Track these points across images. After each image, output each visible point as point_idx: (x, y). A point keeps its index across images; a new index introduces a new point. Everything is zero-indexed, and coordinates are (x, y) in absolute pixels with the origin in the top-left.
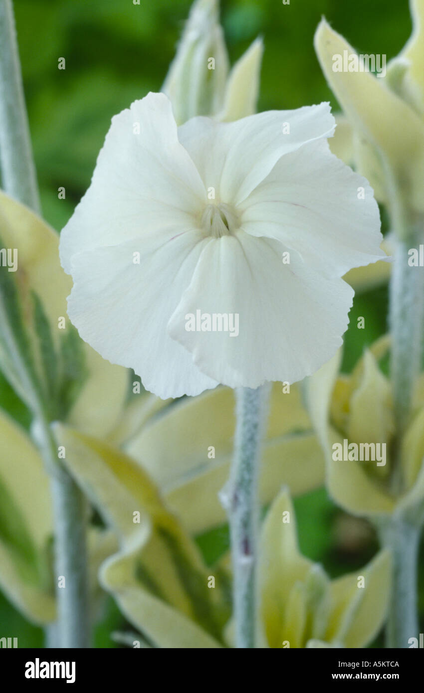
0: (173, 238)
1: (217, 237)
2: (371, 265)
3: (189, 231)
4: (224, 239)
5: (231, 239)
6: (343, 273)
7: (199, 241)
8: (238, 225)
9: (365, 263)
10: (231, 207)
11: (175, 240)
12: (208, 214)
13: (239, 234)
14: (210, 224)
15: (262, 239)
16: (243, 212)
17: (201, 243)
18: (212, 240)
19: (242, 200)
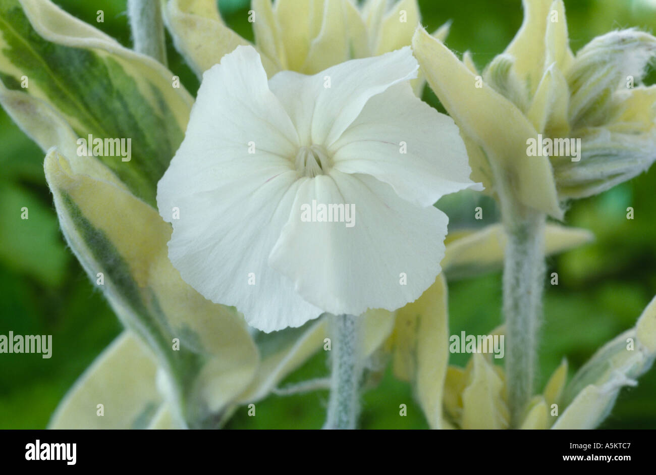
0: (269, 180)
1: (311, 177)
2: (461, 192)
3: (284, 173)
4: (318, 178)
5: (325, 178)
6: (435, 200)
7: (295, 181)
8: (331, 165)
9: (456, 190)
10: (324, 148)
11: (271, 182)
12: (302, 154)
13: (332, 173)
14: (304, 165)
15: (355, 176)
16: (334, 153)
17: (296, 183)
18: (306, 180)
19: (333, 143)
